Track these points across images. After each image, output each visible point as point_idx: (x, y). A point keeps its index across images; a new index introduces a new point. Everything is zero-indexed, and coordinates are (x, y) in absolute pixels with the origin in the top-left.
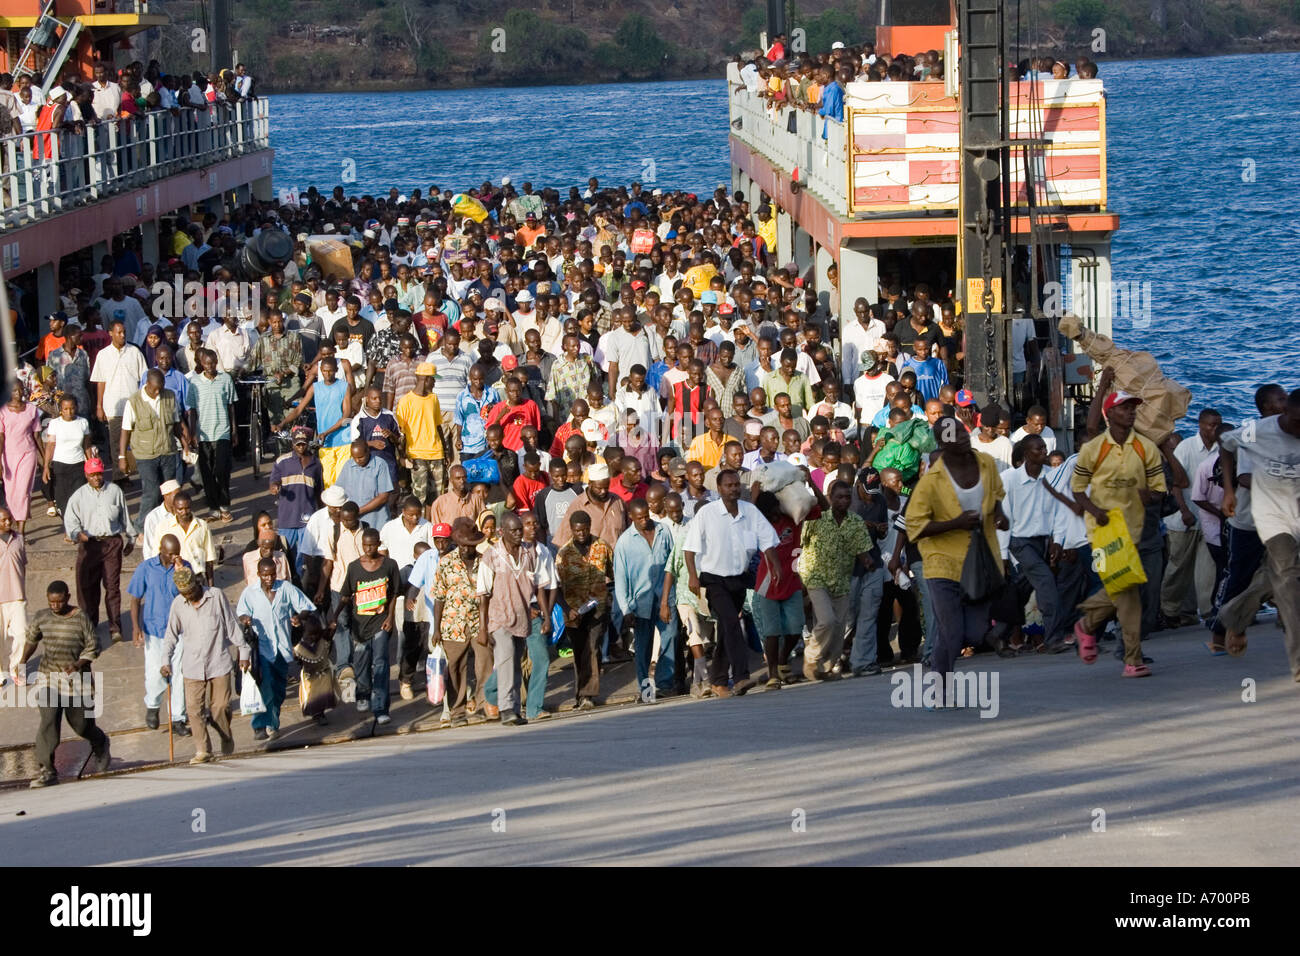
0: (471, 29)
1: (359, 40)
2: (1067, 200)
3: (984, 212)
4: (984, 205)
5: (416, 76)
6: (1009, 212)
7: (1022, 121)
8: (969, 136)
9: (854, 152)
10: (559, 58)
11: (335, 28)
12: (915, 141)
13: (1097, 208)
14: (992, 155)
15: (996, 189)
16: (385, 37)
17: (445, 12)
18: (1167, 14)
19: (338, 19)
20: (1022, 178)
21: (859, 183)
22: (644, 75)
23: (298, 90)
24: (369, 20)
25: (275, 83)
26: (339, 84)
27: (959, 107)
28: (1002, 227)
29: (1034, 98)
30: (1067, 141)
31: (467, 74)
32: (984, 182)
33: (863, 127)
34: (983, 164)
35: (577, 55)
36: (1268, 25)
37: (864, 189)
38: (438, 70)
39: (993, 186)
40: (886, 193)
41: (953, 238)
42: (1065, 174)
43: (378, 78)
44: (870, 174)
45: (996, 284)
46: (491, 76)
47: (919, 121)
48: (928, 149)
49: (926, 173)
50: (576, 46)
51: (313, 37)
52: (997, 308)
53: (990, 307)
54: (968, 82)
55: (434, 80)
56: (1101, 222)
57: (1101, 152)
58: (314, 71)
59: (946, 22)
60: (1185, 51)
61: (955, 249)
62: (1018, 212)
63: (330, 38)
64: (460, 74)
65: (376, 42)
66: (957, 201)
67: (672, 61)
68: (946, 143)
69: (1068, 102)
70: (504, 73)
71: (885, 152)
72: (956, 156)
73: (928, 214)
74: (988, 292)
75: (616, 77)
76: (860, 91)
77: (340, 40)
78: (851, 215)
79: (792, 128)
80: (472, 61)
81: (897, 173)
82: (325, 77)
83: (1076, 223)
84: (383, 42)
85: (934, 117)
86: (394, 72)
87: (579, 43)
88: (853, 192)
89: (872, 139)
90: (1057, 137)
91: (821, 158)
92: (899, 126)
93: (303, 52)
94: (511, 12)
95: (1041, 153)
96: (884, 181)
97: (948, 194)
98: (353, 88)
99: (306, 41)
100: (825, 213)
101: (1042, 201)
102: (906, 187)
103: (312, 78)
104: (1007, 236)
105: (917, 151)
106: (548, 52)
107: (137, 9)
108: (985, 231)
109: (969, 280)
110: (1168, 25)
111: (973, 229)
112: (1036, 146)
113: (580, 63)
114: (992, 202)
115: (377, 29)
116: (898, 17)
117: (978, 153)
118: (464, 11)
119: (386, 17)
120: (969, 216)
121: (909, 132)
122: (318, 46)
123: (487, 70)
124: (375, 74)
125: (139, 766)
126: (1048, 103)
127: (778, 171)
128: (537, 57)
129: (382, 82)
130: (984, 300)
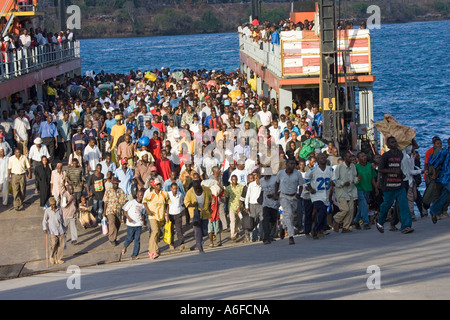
0: (152, 16)
1: (113, 20)
2: (357, 71)
3: (329, 75)
4: (329, 73)
5: (133, 32)
6: (337, 75)
7: (342, 44)
8: (323, 49)
9: (284, 55)
10: (182, 25)
11: (104, 16)
12: (304, 51)
13: (368, 74)
14: (331, 55)
15: (333, 67)
17: (142, 10)
18: (392, 8)
19: (105, 13)
20: (342, 63)
21: (285, 66)
22: (211, 31)
23: (92, 37)
24: (117, 12)
25: (84, 35)
26: (106, 35)
27: (320, 39)
28: (335, 80)
29: (346, 36)
30: (356, 51)
31: (150, 31)
32: (328, 65)
33: (286, 46)
34: (328, 59)
35: (188, 24)
36: (426, 12)
37: (287, 68)
38: (140, 30)
39: (332, 66)
40: (295, 69)
41: (318, 85)
42: (356, 62)
43: (119, 33)
44: (289, 63)
45: (334, 99)
46: (158, 32)
47: (306, 44)
48: (309, 54)
49: (308, 62)
50: (188, 21)
51: (96, 19)
52: (334, 108)
53: (331, 108)
54: (323, 31)
55: (139, 34)
56: (369, 79)
57: (369, 54)
58: (97, 31)
59: (314, 11)
60: (398, 21)
61: (319, 88)
62: (340, 75)
63: (103, 19)
64: (148, 31)
65: (119, 21)
66: (319, 72)
67: (221, 26)
68: (315, 52)
69: (357, 37)
70: (163, 31)
71: (294, 55)
72: (319, 56)
73: (309, 76)
74: (331, 103)
75: (202, 32)
76: (284, 35)
77: (106, 20)
78: (283, 77)
79: (261, 48)
80: (152, 26)
81: (299, 62)
82: (101, 33)
83: (361, 79)
84: (121, 20)
85: (311, 43)
86: (125, 31)
87: (188, 20)
88: (283, 69)
89: (289, 51)
90: (354, 49)
91: (271, 58)
92: (299, 46)
93: (93, 24)
94: (165, 9)
95: (348, 55)
96: (294, 65)
97: (316, 70)
98: (111, 36)
99: (94, 21)
100: (274, 76)
101: (349, 71)
102: (302, 67)
103: (97, 33)
104: (337, 84)
105: (305, 55)
106: (178, 23)
107: (34, 10)
108: (329, 82)
109: (324, 99)
110: (392, 12)
111: (325, 81)
112: (347, 52)
113: (189, 27)
114: (332, 72)
115: (119, 16)
116: (297, 10)
117: (327, 55)
118: (149, 9)
119: (122, 12)
120: (324, 77)
121: (302, 48)
122: (98, 22)
123: (157, 30)
124: (118, 32)
125: (39, 272)
126: (350, 38)
127: (257, 63)
128: (174, 25)
129: (121, 34)
130: (329, 106)
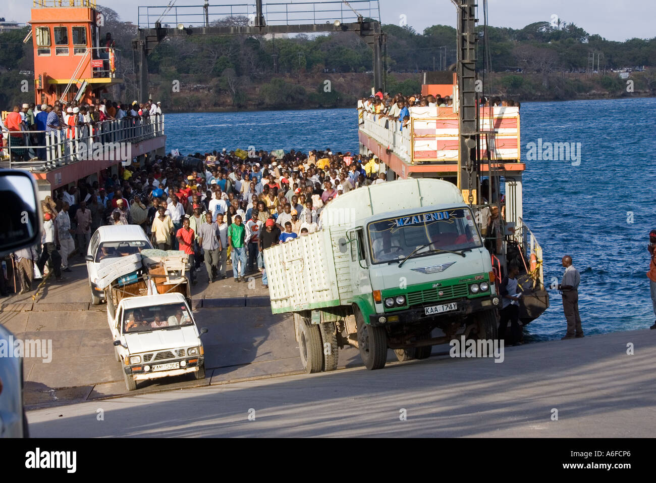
0: (256, 86)
1: (209, 91)
2: (504, 157)
3: (469, 161)
4: (469, 159)
5: (233, 105)
6: (479, 162)
7: (486, 124)
8: (463, 129)
9: (414, 136)
10: (293, 99)
11: (199, 85)
12: (439, 132)
13: (516, 161)
14: (473, 137)
15: (474, 152)
16: (220, 89)
17: (246, 79)
18: (549, 82)
19: (200, 82)
20: (485, 148)
21: (416, 149)
22: (329, 106)
23: (183, 111)
24: (214, 82)
25: (173, 108)
26: (200, 109)
27: (458, 118)
28: (477, 168)
29: (491, 114)
30: (504, 132)
31: (255, 104)
32: (469, 149)
33: (418, 126)
34: (469, 141)
35: (301, 97)
36: (591, 88)
37: (418, 152)
38: (242, 103)
39: (473, 150)
40: (427, 153)
41: (456, 173)
42: (503, 147)
43: (217, 106)
44: (421, 146)
45: (475, 192)
46: (264, 106)
47: (441, 123)
48: (445, 135)
49: (443, 145)
50: (300, 94)
51: (190, 89)
52: (475, 203)
53: (471, 202)
54: (463, 107)
55: (240, 107)
56: (519, 167)
57: (518, 137)
58: (190, 103)
59: (451, 83)
60: (557, 98)
61: (457, 177)
62: (483, 162)
63: (197, 89)
64: (252, 105)
65: (216, 92)
66: (458, 157)
67: (341, 100)
68: (453, 132)
69: (505, 116)
70: (270, 105)
71: (427, 136)
72: (457, 138)
73: (445, 163)
74: (471, 195)
75: (317, 106)
76: (414, 111)
77: (201, 91)
78: (413, 163)
79: (387, 127)
80: (257, 99)
81: (433, 145)
82: (195, 106)
83: (508, 167)
84: (219, 91)
85: (447, 122)
86: (223, 104)
87: (301, 92)
88: (413, 153)
89: (421, 131)
90: (500, 130)
91: (399, 139)
92: (433, 125)
93: (185, 95)
94: (273, 79)
95: (493, 137)
96: (427, 149)
97: (454, 155)
98: (207, 110)
99: (187, 91)
100: (401, 162)
101: (494, 157)
102: (436, 151)
103: (189, 106)
104: (479, 172)
105: (441, 136)
106: (289, 96)
107: (110, 76)
108: (470, 170)
109: (463, 190)
110: (550, 88)
111: (465, 169)
112: (492, 134)
113: (302, 101)
114: (473, 158)
115: (217, 86)
116: (431, 81)
117: (467, 137)
118: (253, 78)
119: (220, 81)
120: (463, 163)
121: (437, 128)
122: (192, 93)
123: (263, 103)
124: (216, 105)
125: (111, 397)
126: (496, 116)
127: (380, 145)
128: (284, 98)
129: (218, 108)
130: (469, 199)
